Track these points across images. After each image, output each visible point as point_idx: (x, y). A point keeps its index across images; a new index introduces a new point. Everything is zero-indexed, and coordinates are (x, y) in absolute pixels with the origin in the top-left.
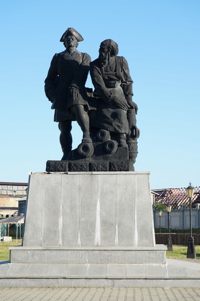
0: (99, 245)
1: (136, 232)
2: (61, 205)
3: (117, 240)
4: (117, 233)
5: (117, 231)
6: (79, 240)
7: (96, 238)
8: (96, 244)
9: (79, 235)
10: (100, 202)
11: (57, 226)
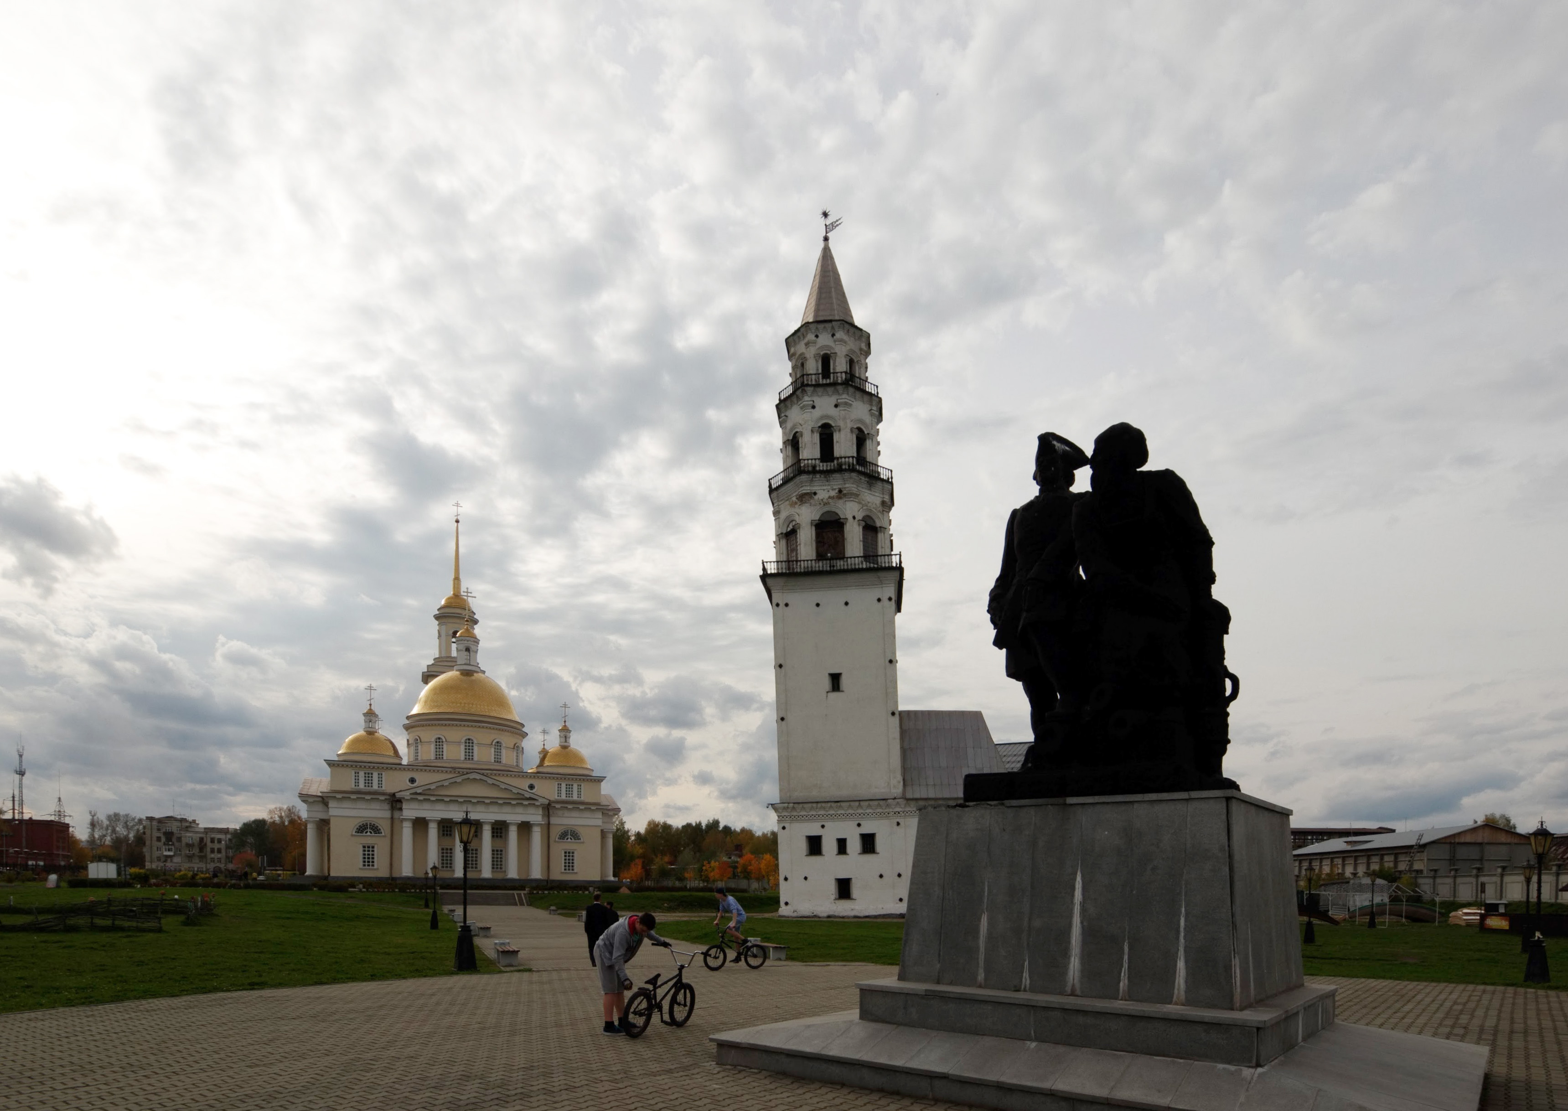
0: (1078, 992)
1: (1181, 964)
2: (986, 883)
3: (1123, 984)
4: (1126, 965)
5: (1126, 957)
6: (1026, 974)
7: (1071, 973)
8: (1068, 989)
9: (1026, 963)
10: (1083, 876)
11: (976, 936)
